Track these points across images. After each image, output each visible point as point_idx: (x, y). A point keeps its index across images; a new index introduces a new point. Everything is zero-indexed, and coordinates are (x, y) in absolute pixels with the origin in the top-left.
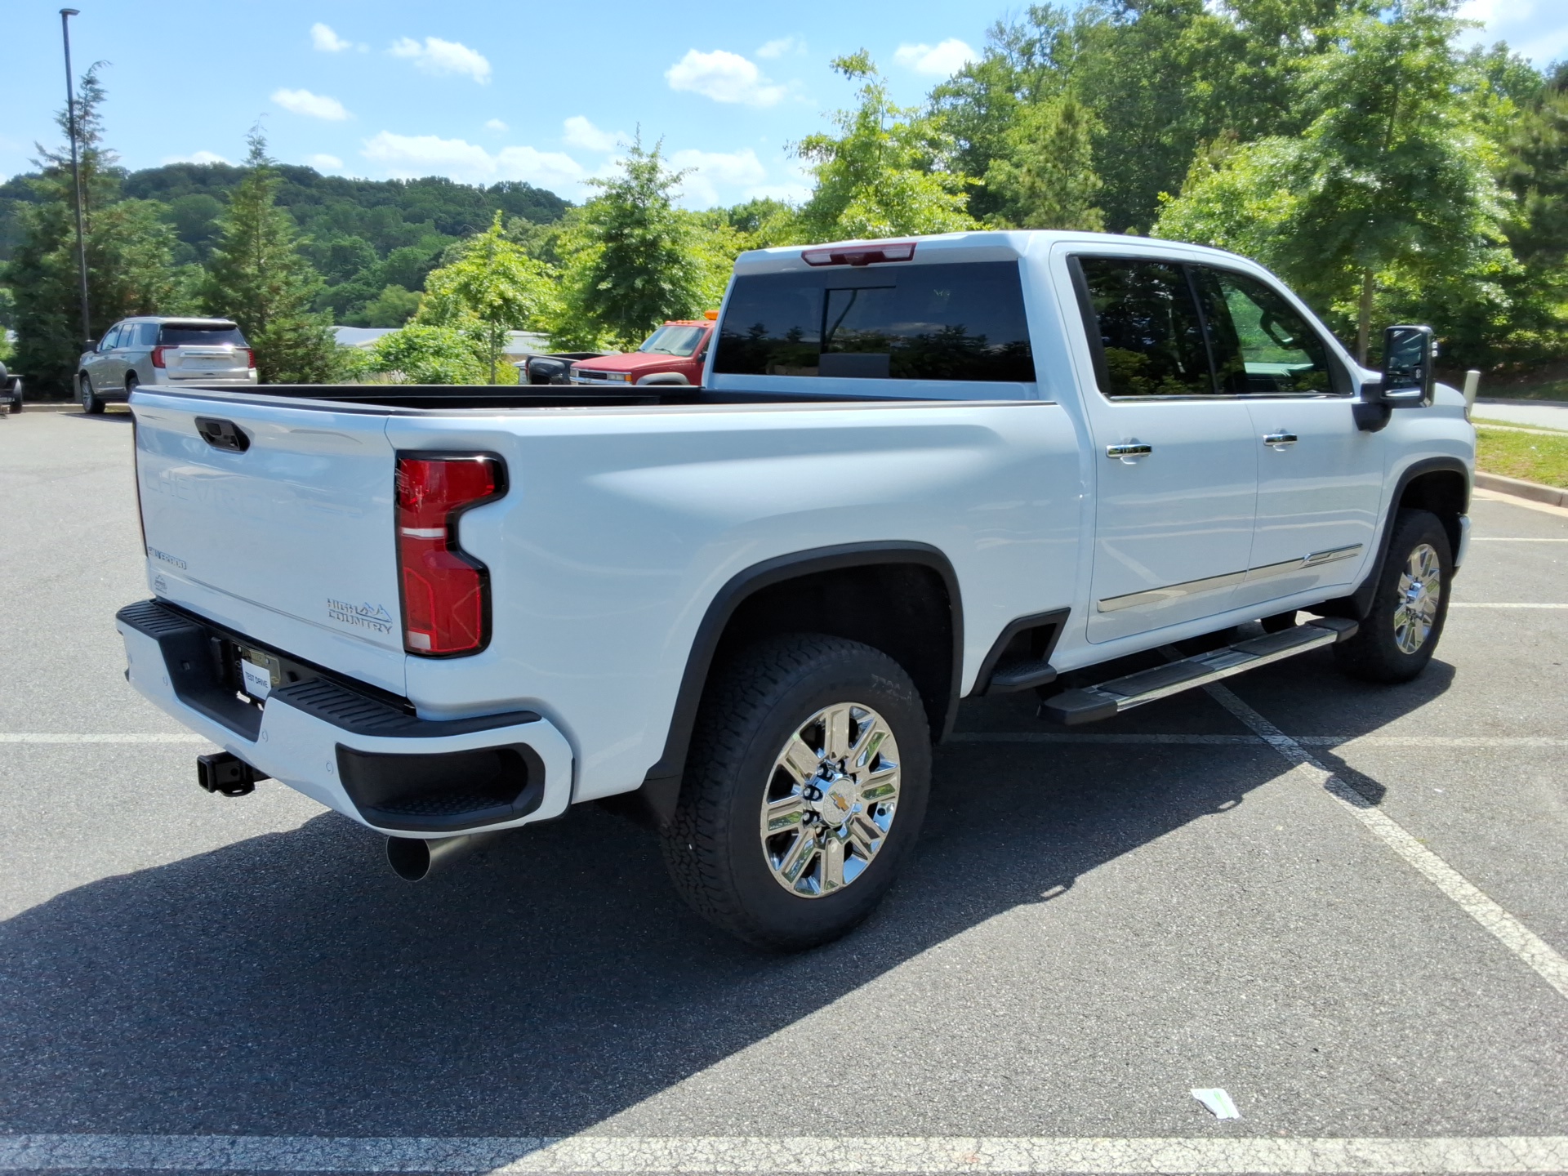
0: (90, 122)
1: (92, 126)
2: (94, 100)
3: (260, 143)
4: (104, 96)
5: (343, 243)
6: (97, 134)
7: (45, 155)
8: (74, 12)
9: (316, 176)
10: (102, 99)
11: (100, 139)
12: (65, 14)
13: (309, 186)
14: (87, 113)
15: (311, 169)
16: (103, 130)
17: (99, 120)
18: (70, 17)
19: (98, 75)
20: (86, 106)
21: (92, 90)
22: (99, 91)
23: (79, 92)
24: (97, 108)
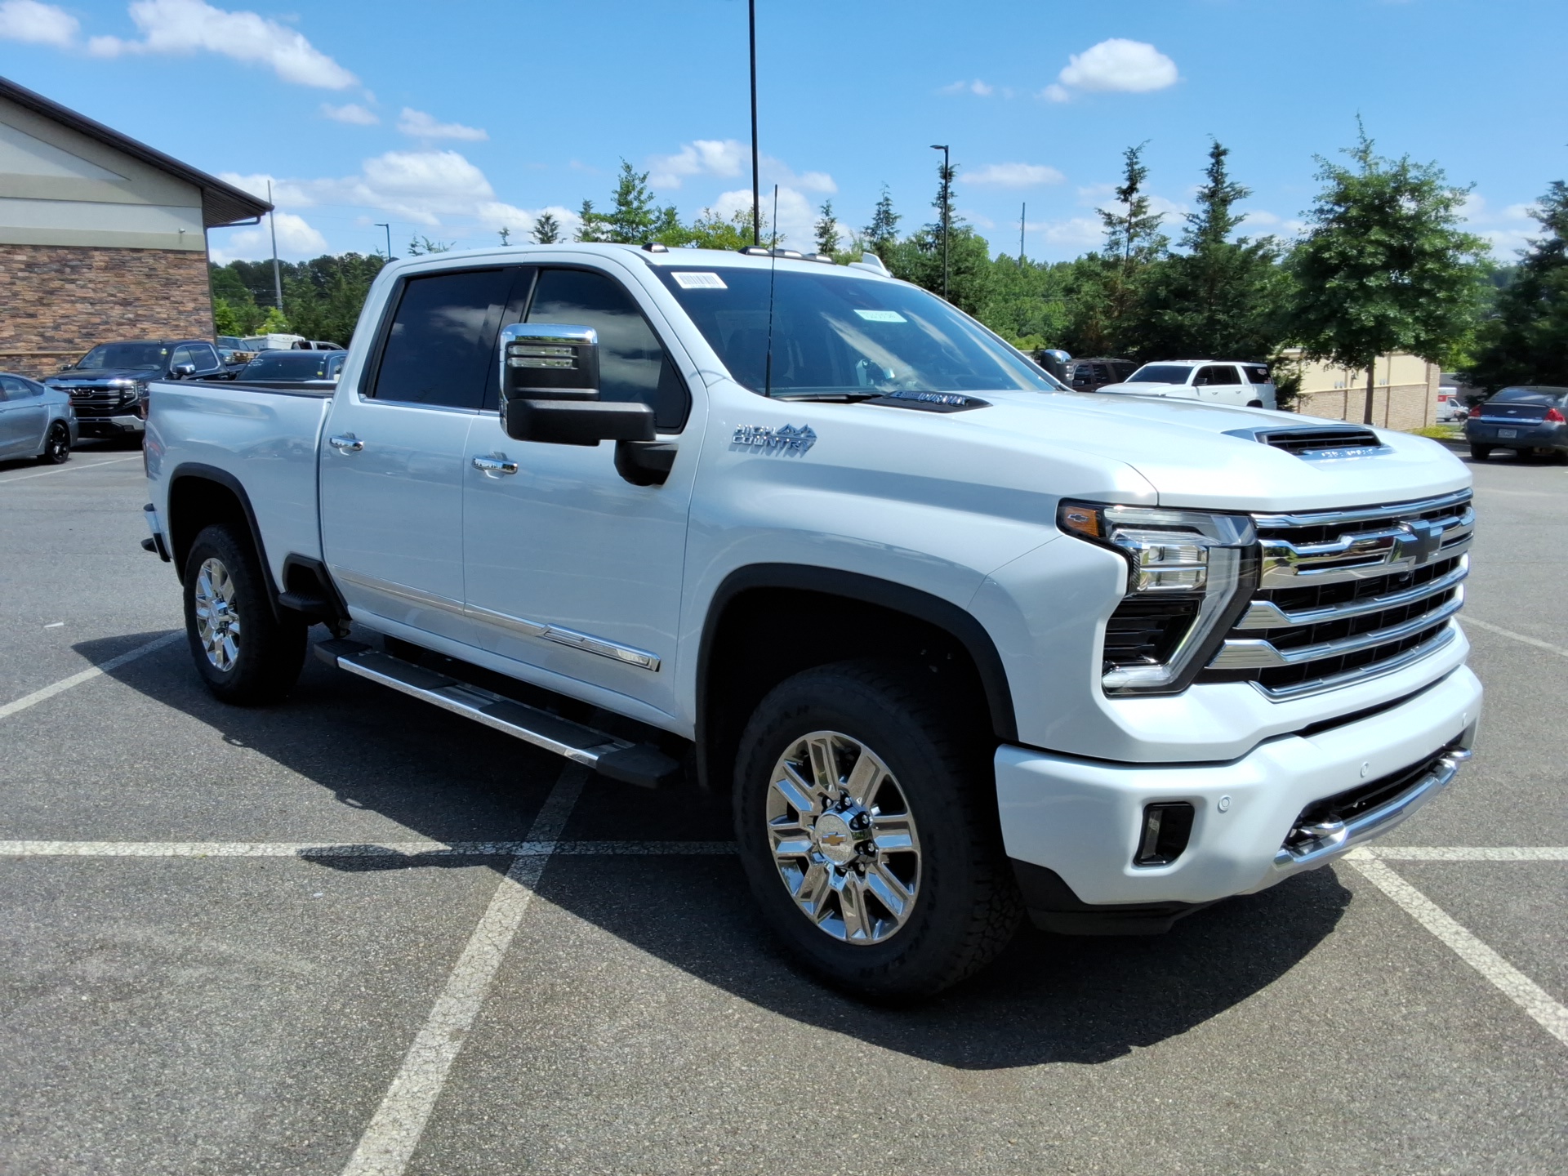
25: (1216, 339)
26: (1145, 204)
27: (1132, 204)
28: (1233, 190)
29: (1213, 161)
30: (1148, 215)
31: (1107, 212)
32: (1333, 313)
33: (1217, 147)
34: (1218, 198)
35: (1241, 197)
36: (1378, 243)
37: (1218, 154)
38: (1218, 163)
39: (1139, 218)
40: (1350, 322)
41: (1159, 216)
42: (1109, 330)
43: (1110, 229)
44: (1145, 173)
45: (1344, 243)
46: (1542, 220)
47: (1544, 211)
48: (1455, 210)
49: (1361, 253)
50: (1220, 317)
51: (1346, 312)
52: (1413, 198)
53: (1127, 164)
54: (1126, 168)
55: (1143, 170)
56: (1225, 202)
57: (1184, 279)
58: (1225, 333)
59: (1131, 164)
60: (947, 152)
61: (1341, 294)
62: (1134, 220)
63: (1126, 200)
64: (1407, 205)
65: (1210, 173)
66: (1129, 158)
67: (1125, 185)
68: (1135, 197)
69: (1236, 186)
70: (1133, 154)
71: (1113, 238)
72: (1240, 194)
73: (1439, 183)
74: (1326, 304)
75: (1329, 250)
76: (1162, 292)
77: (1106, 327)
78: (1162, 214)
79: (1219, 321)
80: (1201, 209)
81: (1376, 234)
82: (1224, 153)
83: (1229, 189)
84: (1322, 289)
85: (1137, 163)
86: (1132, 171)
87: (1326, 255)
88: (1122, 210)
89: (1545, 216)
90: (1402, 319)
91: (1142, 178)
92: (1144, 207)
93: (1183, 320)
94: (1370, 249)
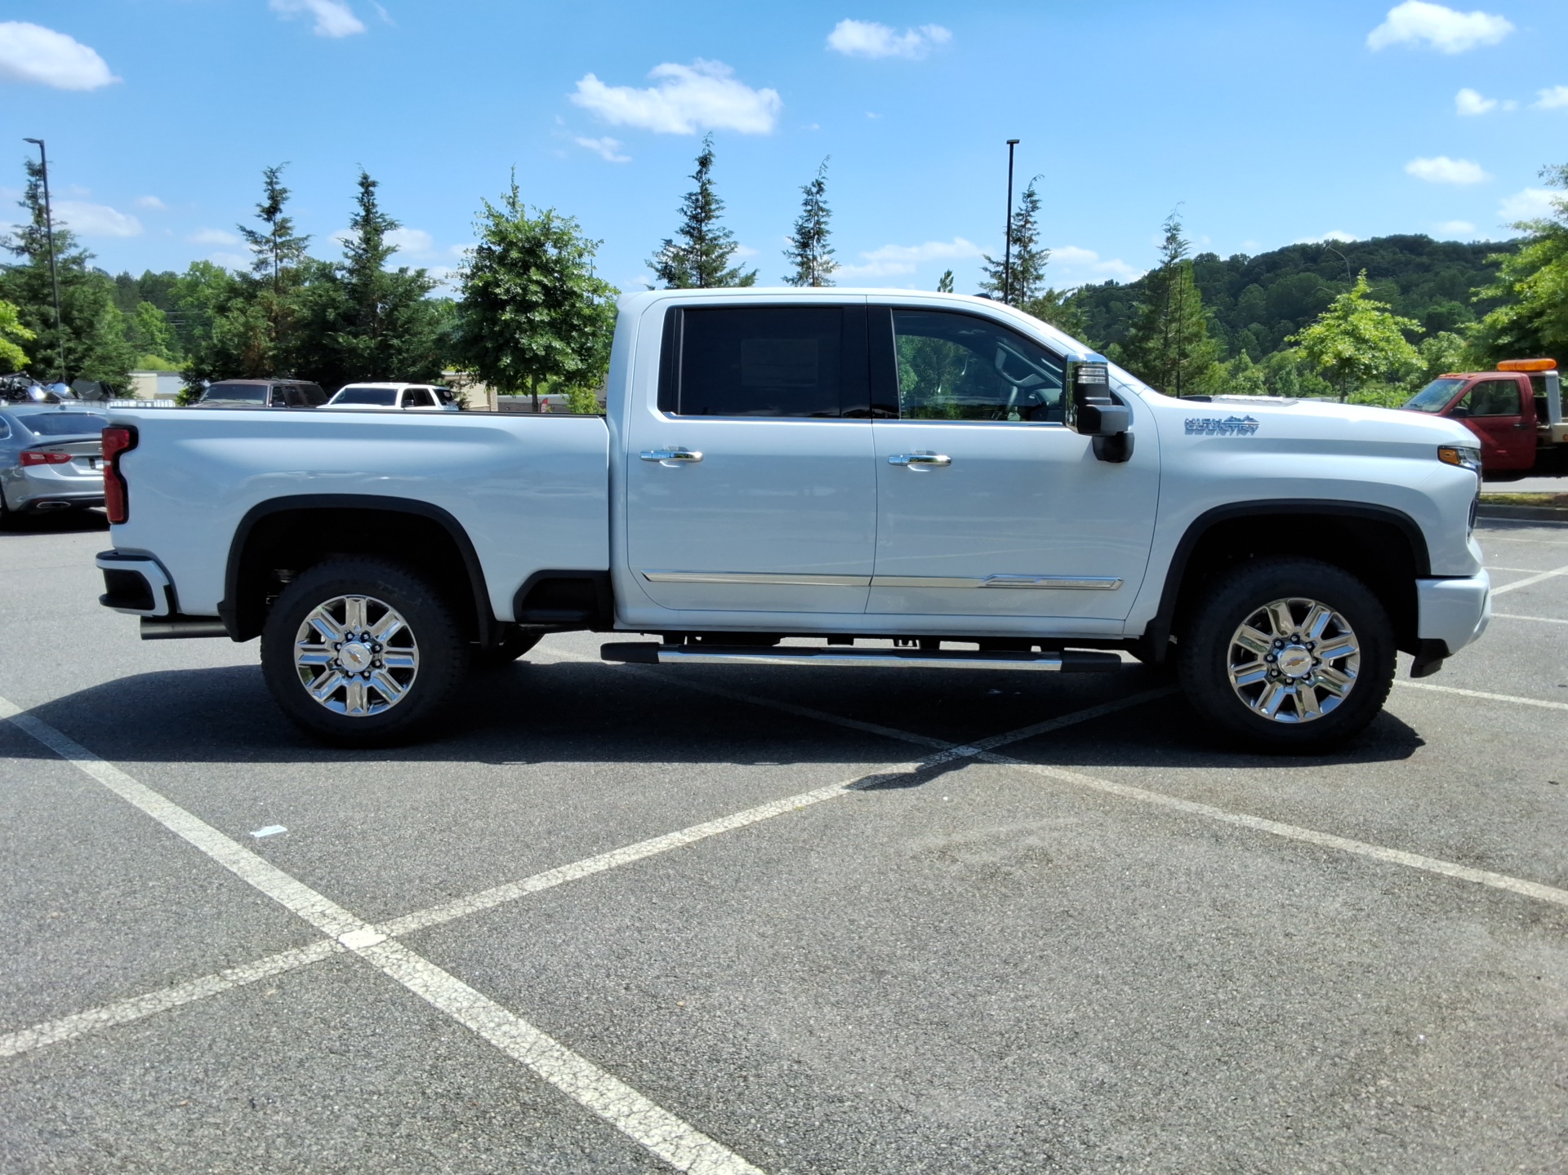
0: (1030, 229)
1: (1030, 232)
2: (1033, 211)
3: (1176, 229)
4: (1038, 205)
5: (1440, 310)
6: (1034, 238)
7: (993, 263)
8: (1017, 142)
9: (1430, 242)
10: (1038, 208)
11: (1036, 243)
12: (1012, 143)
13: (1420, 254)
14: (1027, 222)
15: (1426, 237)
16: (1038, 234)
17: (1035, 226)
18: (1015, 145)
19: (1036, 188)
20: (1025, 216)
21: (1032, 202)
22: (1036, 201)
23: (1019, 205)
24: (1035, 216)
25: (392, 363)
26: (289, 225)
27: (275, 223)
28: (385, 221)
29: (362, 190)
30: (294, 236)
31: (248, 229)
32: (507, 342)
33: (365, 177)
34: (371, 224)
35: (391, 229)
36: (538, 283)
37: (367, 184)
38: (367, 193)
39: (284, 239)
40: (523, 351)
41: (306, 239)
42: (275, 352)
43: (256, 248)
44: (288, 195)
45: (508, 281)
46: (657, 270)
47: (659, 263)
48: (586, 259)
49: (525, 289)
50: (395, 342)
51: (517, 342)
52: (555, 246)
53: (266, 183)
54: (264, 186)
55: (284, 191)
56: (378, 231)
57: (351, 303)
58: (401, 357)
59: (271, 183)
60: (42, 147)
61: (514, 325)
62: (279, 240)
63: (268, 220)
64: (552, 252)
65: (361, 201)
66: (268, 177)
67: (267, 203)
68: (278, 217)
69: (386, 217)
70: (272, 177)
71: (261, 256)
72: (392, 225)
73: (574, 234)
74: (501, 333)
75: (499, 286)
76: (331, 314)
77: (270, 349)
78: (308, 236)
79: (392, 346)
80: (356, 236)
81: (535, 275)
82: (374, 184)
83: (380, 220)
84: (495, 321)
85: (277, 183)
86: (273, 191)
87: (498, 291)
88: (266, 229)
89: (659, 267)
90: (564, 350)
91: (284, 199)
92: (289, 228)
93: (358, 344)
94: (533, 288)
